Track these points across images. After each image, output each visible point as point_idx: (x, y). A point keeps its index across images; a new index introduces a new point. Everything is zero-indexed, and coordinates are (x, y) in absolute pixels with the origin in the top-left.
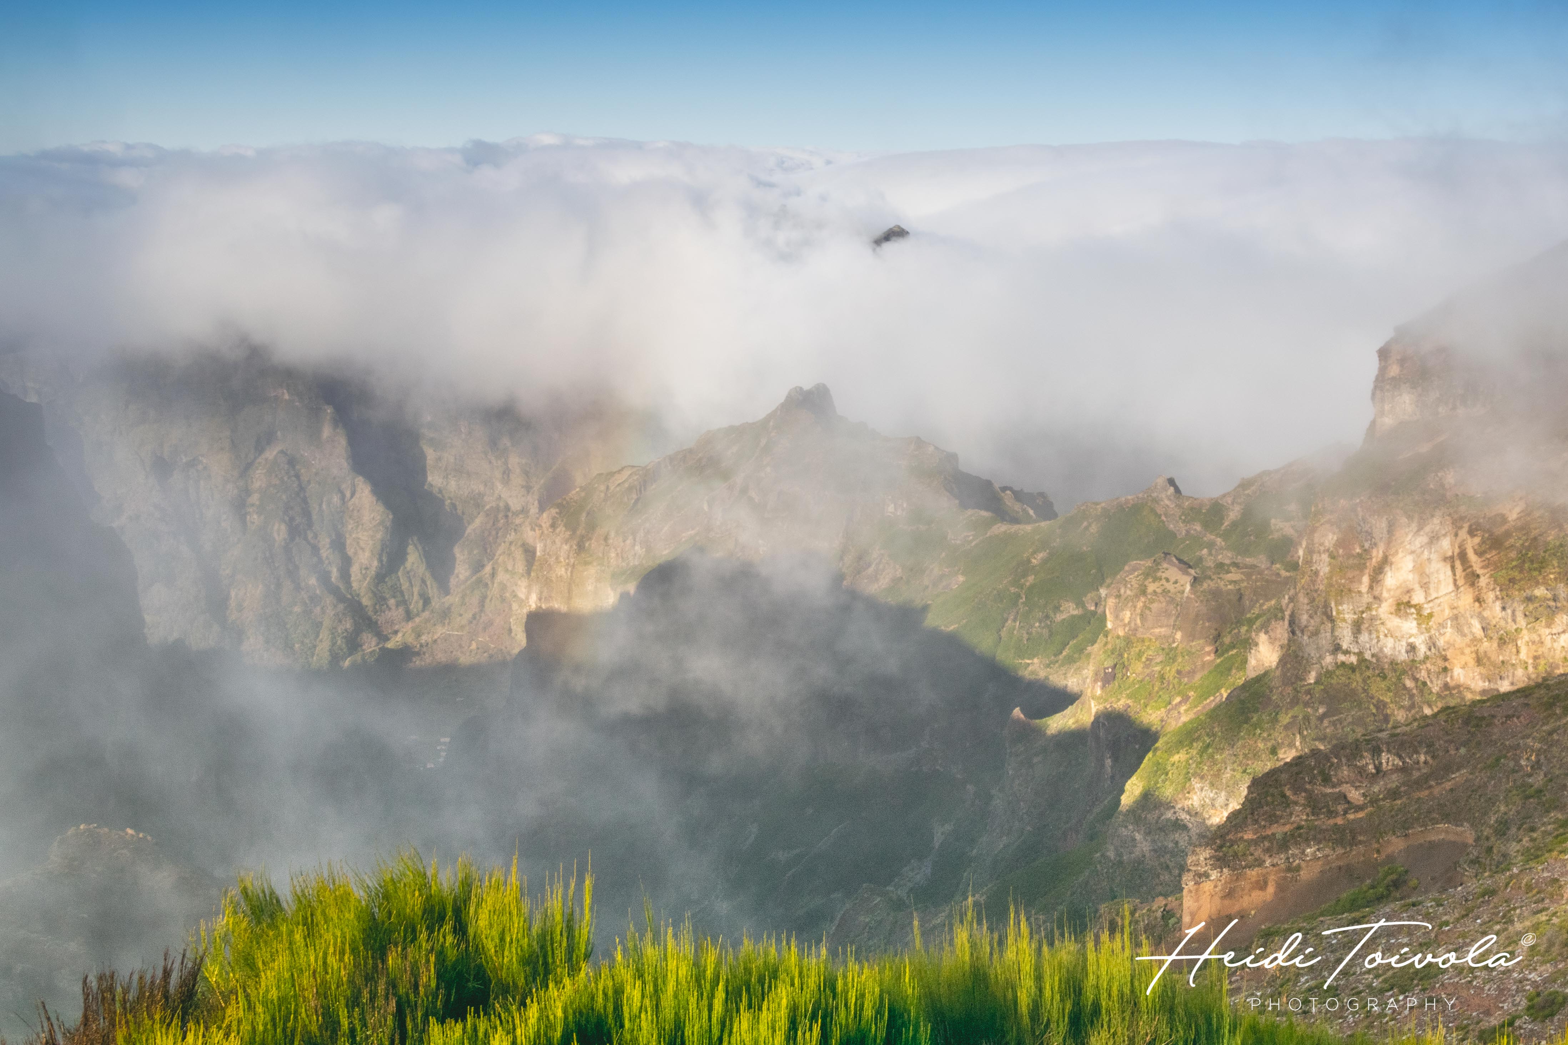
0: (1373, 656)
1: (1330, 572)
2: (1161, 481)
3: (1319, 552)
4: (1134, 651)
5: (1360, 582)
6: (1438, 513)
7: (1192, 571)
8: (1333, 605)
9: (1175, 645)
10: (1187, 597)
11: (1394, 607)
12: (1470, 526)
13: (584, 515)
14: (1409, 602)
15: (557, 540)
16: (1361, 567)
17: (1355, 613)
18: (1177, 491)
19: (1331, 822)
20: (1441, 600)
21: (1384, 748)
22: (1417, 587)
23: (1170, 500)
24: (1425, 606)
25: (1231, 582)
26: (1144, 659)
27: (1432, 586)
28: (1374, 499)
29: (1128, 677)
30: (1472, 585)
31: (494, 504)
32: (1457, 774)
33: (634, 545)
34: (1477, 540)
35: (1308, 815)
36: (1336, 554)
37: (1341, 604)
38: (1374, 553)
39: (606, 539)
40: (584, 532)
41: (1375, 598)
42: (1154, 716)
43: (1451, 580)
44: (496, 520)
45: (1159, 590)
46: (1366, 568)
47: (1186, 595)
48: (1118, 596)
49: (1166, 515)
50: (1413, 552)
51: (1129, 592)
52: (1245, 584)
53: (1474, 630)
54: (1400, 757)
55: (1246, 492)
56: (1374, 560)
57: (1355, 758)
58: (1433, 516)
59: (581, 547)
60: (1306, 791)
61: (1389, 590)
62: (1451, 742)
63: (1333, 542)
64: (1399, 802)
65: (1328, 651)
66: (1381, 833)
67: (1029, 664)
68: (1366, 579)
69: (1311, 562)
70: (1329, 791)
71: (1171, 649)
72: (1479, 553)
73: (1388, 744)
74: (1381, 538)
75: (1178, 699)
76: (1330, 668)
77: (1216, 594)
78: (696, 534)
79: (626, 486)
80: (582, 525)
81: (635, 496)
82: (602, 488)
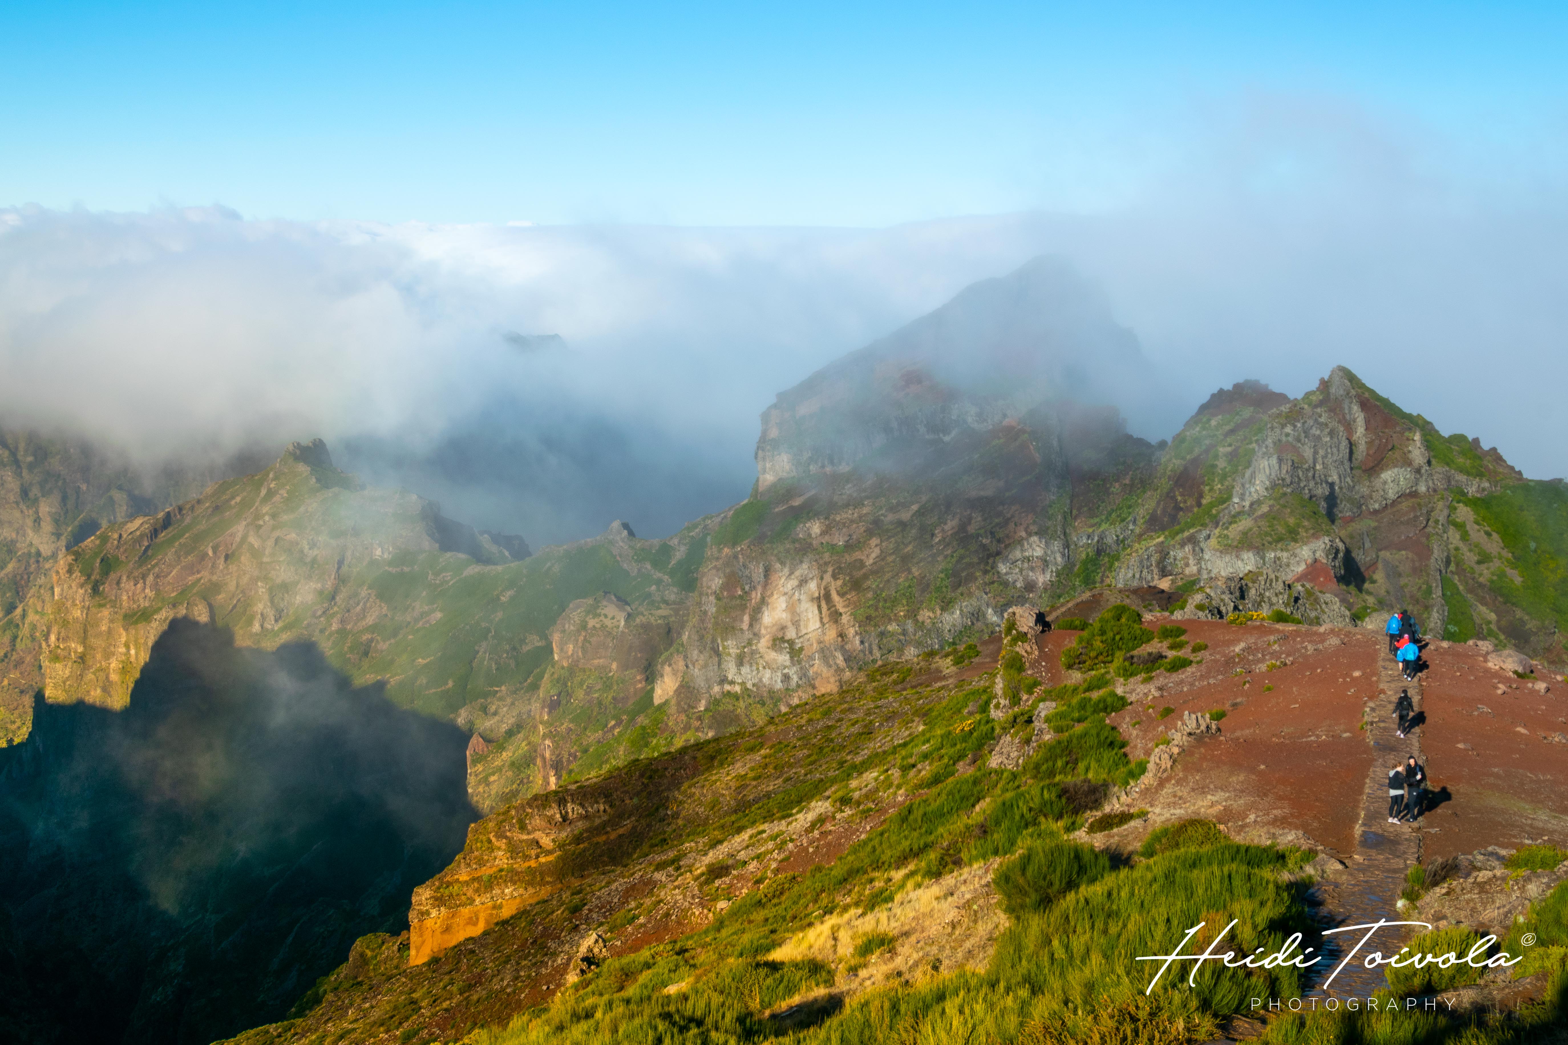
0: (754, 685)
1: (717, 612)
3: (707, 594)
4: (577, 680)
5: (742, 621)
6: (806, 560)
7: (628, 608)
8: (719, 641)
9: (611, 674)
10: (622, 632)
11: (771, 642)
12: (834, 571)
13: (98, 561)
14: (783, 638)
15: (73, 585)
16: (743, 608)
17: (738, 648)
18: (631, 533)
19: (527, 864)
20: (810, 635)
21: (569, 798)
22: (789, 624)
23: (623, 541)
24: (797, 641)
25: (661, 617)
26: (585, 687)
27: (802, 623)
28: (752, 547)
29: (572, 703)
30: (836, 622)
31: (26, 551)
32: (628, 821)
33: (144, 588)
34: (839, 583)
35: (508, 859)
36: (721, 596)
37: (726, 640)
38: (753, 595)
39: (118, 583)
40: (98, 577)
41: (755, 634)
42: (592, 738)
43: (818, 618)
44: (28, 565)
45: (598, 626)
46: (746, 608)
47: (621, 629)
48: (564, 631)
49: (620, 556)
50: (785, 594)
51: (572, 628)
52: (673, 619)
53: (838, 662)
54: (583, 806)
55: (691, 534)
56: (753, 601)
57: (544, 808)
58: (801, 562)
59: (95, 591)
60: (506, 837)
61: (766, 628)
62: (626, 792)
63: (719, 585)
64: (582, 846)
65: (715, 682)
66: (563, 875)
67: (497, 692)
68: (746, 618)
69: (700, 603)
70: (525, 837)
71: (608, 678)
72: (841, 594)
73: (572, 795)
74: (759, 582)
75: (613, 723)
76: (717, 697)
77: (647, 627)
78: (201, 578)
79: (138, 533)
80: (97, 571)
81: (146, 543)
82: (116, 536)
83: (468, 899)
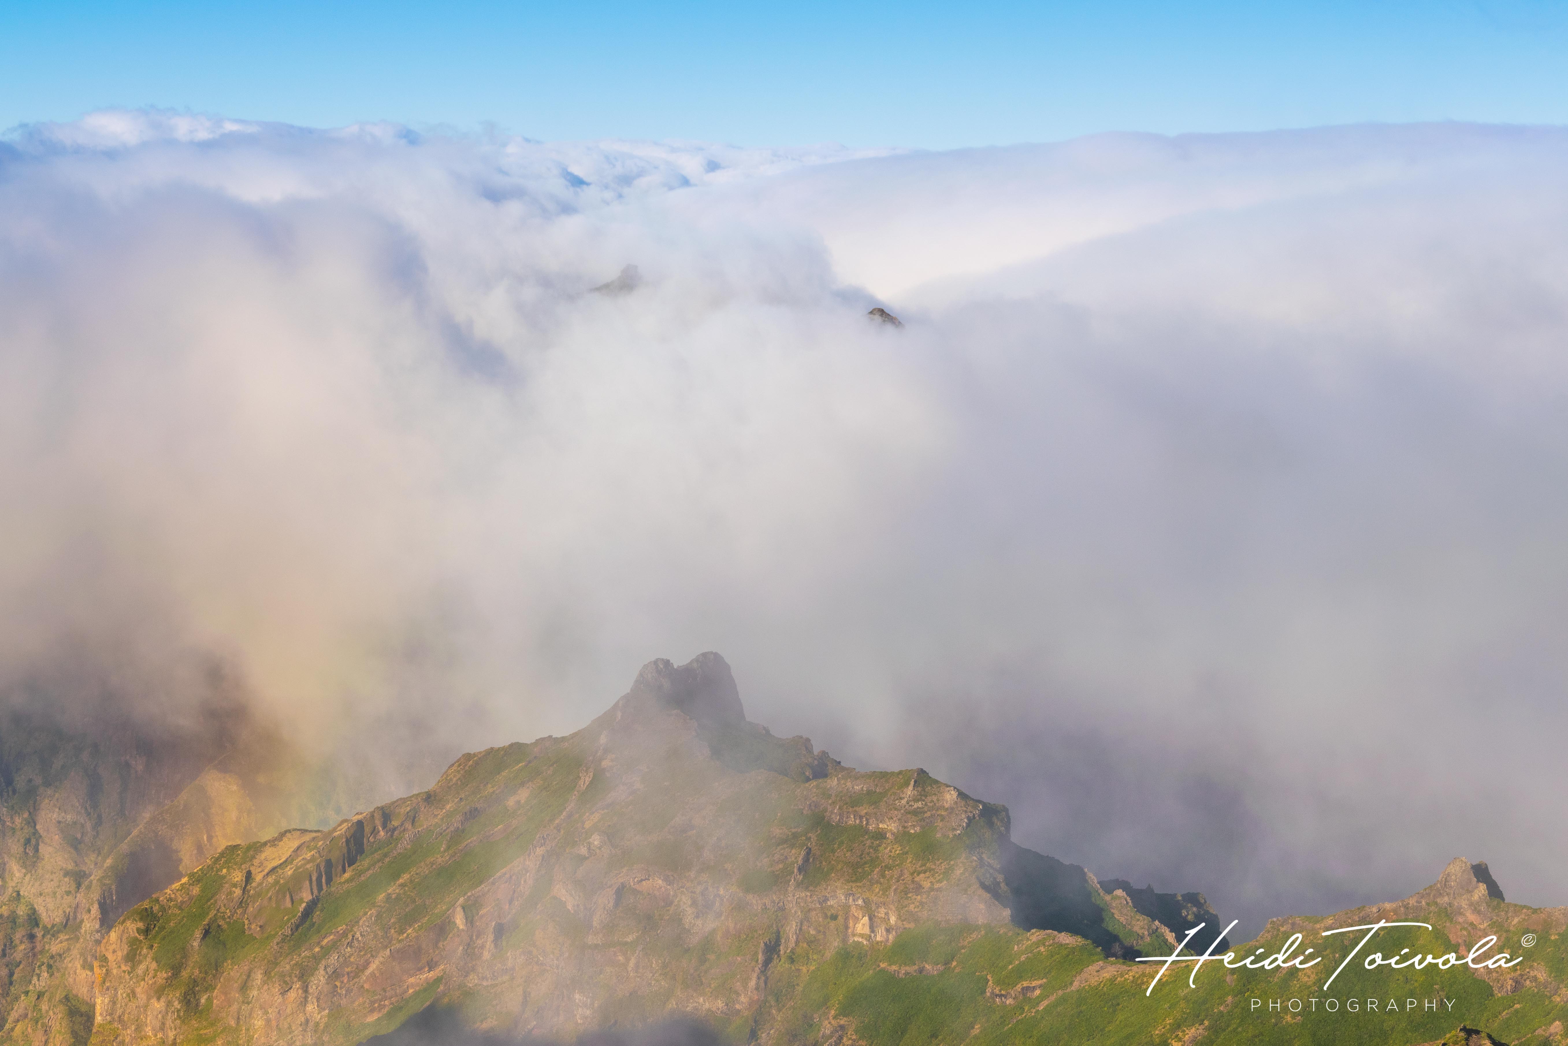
2: (1457, 870)
13: (198, 934)
15: (138, 990)
18: (1495, 892)
23: (1477, 911)
33: (305, 1001)
39: (244, 988)
40: (197, 972)
44: (9, 944)
59: (190, 1005)
78: (438, 980)
79: (289, 872)
80: (195, 957)
81: (306, 896)
82: (238, 876)
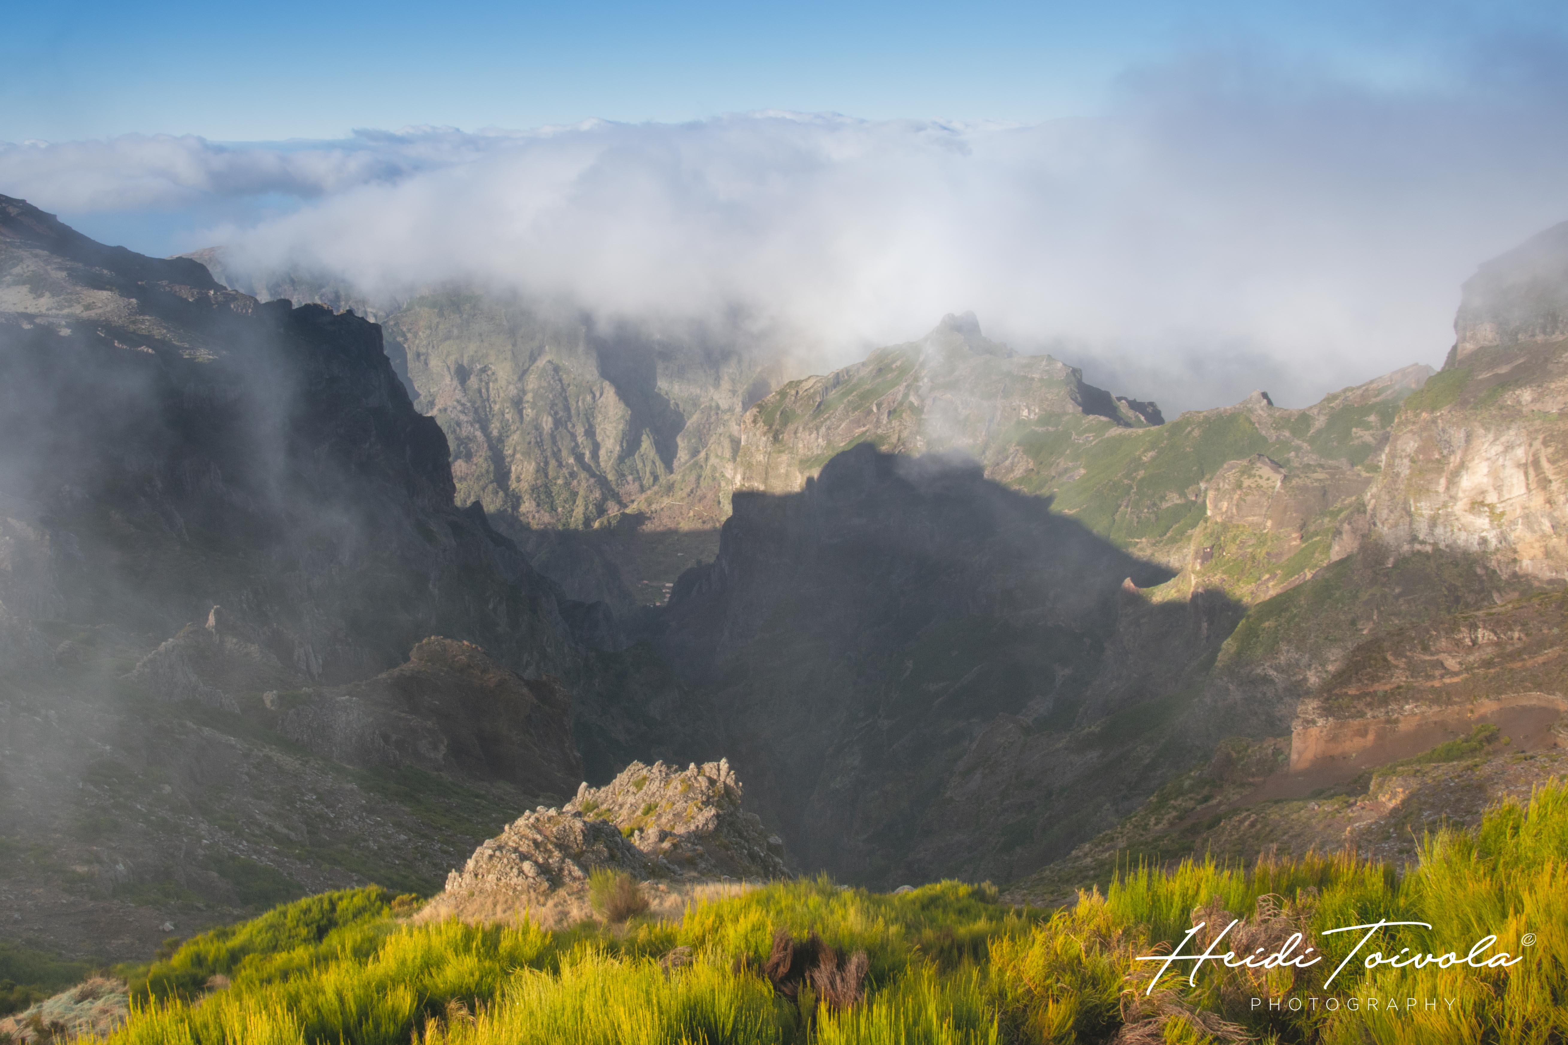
0: (1447, 546)
1: (1411, 474)
2: (1256, 394)
3: (1401, 457)
4: (1230, 535)
5: (1438, 484)
6: (1514, 426)
7: (1282, 470)
8: (1412, 502)
9: (1265, 531)
10: (1278, 492)
11: (1469, 506)
12: (1545, 438)
13: (779, 413)
14: (1483, 502)
15: (757, 433)
16: (1440, 471)
17: (1432, 510)
18: (1270, 402)
19: (1429, 684)
20: (1514, 501)
21: (1480, 624)
22: (1491, 489)
23: (1262, 410)
24: (1498, 505)
25: (1317, 480)
26: (1238, 542)
27: (1505, 489)
28: (1453, 413)
29: (1224, 556)
30: (1544, 488)
31: (707, 404)
32: (1550, 651)
33: (818, 438)
34: (1550, 450)
35: (1407, 677)
36: (1416, 459)
37: (1419, 501)
38: (1452, 459)
39: (795, 433)
40: (778, 427)
41: (1451, 497)
42: (1245, 589)
43: (1523, 484)
44: (709, 416)
45: (1253, 486)
46: (1443, 471)
47: (1276, 490)
48: (1218, 489)
49: (1259, 423)
50: (1488, 459)
51: (1226, 486)
52: (1329, 482)
53: (1544, 528)
54: (1495, 633)
55: (1331, 405)
56: (1451, 465)
57: (1453, 632)
58: (1508, 428)
59: (776, 439)
60: (1406, 657)
61: (1464, 491)
62: (1545, 622)
63: (1414, 449)
64: (1492, 671)
65: (1405, 541)
66: (1475, 697)
67: (1138, 543)
68: (1443, 481)
69: (1393, 465)
70: (1427, 658)
71: (1262, 535)
72: (1552, 462)
73: (1484, 621)
74: (1459, 447)
75: (1267, 576)
76: (1407, 555)
77: (1304, 489)
78: (867, 431)
79: (812, 391)
80: (777, 422)
81: (818, 400)
82: (793, 392)
83: (1358, 712)
